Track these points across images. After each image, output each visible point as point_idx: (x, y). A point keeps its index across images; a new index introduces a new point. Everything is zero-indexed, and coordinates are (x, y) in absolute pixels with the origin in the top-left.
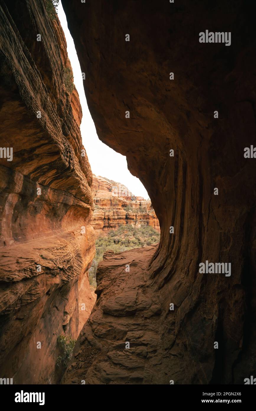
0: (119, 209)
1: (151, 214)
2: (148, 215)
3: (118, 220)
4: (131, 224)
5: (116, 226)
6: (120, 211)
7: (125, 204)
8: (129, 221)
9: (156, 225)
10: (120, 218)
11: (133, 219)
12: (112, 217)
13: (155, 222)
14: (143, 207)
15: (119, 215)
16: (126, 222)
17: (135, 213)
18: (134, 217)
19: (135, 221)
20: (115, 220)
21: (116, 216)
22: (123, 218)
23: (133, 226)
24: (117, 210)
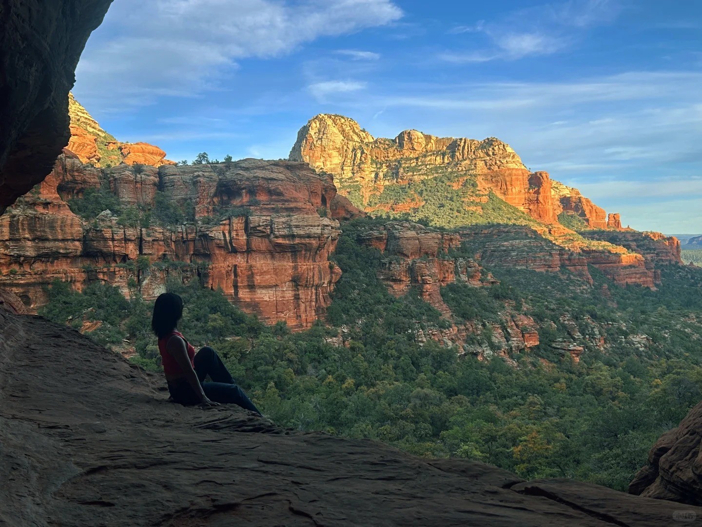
0: (46, 205)
1: (217, 233)
2: (205, 237)
3: (39, 267)
4: (114, 285)
5: (30, 295)
6: (50, 213)
7: (75, 181)
8: (101, 265)
9: (244, 287)
10: (52, 256)
11: (125, 258)
12: (7, 247)
13: (239, 270)
14: (176, 196)
15: (47, 240)
16: (87, 271)
17: (132, 226)
18: (132, 250)
19: (134, 267)
20: (21, 264)
21: (29, 243)
22: (66, 256)
23: (125, 292)
24: (30, 212)
